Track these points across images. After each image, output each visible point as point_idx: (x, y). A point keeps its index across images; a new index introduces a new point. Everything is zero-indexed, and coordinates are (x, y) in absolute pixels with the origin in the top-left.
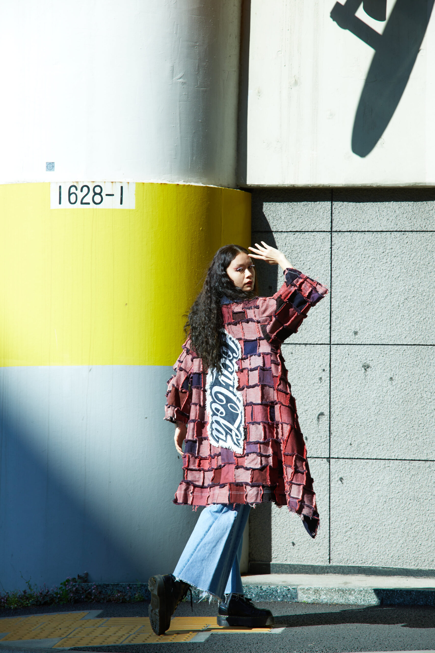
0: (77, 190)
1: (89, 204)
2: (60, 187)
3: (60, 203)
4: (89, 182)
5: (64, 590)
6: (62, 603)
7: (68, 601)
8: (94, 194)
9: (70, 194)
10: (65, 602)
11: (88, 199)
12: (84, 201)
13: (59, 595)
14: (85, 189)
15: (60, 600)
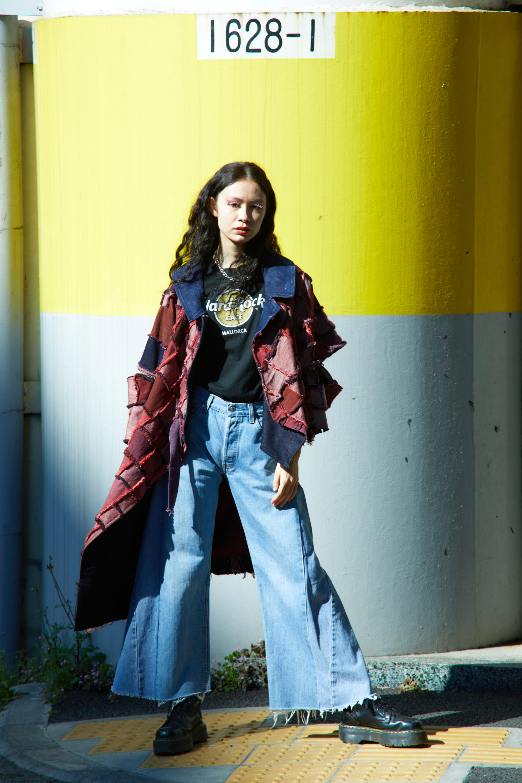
0: (239, 27)
1: (259, 51)
2: (213, 22)
3: (213, 50)
4: (259, 13)
5: (230, 667)
6: (228, 689)
7: (237, 687)
8: (267, 34)
9: (228, 35)
10: (233, 688)
11: (258, 43)
12: (251, 47)
13: (223, 677)
14: (254, 27)
15: (224, 684)
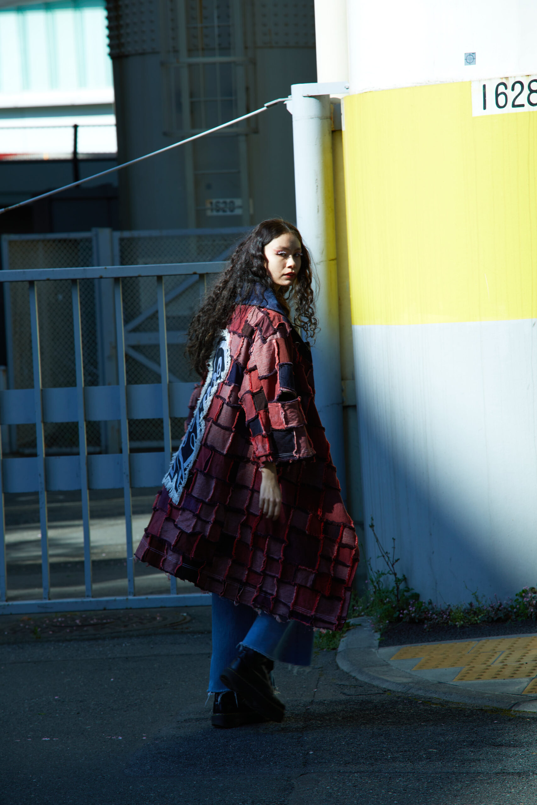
0: (506, 88)
1: (523, 105)
2: (484, 86)
3: (485, 108)
4: (522, 76)
5: (520, 602)
6: (520, 619)
7: (528, 617)
8: (529, 92)
9: (497, 95)
10: (524, 618)
11: (522, 99)
12: (516, 103)
13: (515, 610)
14: (518, 87)
15: (517, 615)
